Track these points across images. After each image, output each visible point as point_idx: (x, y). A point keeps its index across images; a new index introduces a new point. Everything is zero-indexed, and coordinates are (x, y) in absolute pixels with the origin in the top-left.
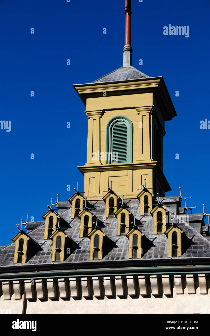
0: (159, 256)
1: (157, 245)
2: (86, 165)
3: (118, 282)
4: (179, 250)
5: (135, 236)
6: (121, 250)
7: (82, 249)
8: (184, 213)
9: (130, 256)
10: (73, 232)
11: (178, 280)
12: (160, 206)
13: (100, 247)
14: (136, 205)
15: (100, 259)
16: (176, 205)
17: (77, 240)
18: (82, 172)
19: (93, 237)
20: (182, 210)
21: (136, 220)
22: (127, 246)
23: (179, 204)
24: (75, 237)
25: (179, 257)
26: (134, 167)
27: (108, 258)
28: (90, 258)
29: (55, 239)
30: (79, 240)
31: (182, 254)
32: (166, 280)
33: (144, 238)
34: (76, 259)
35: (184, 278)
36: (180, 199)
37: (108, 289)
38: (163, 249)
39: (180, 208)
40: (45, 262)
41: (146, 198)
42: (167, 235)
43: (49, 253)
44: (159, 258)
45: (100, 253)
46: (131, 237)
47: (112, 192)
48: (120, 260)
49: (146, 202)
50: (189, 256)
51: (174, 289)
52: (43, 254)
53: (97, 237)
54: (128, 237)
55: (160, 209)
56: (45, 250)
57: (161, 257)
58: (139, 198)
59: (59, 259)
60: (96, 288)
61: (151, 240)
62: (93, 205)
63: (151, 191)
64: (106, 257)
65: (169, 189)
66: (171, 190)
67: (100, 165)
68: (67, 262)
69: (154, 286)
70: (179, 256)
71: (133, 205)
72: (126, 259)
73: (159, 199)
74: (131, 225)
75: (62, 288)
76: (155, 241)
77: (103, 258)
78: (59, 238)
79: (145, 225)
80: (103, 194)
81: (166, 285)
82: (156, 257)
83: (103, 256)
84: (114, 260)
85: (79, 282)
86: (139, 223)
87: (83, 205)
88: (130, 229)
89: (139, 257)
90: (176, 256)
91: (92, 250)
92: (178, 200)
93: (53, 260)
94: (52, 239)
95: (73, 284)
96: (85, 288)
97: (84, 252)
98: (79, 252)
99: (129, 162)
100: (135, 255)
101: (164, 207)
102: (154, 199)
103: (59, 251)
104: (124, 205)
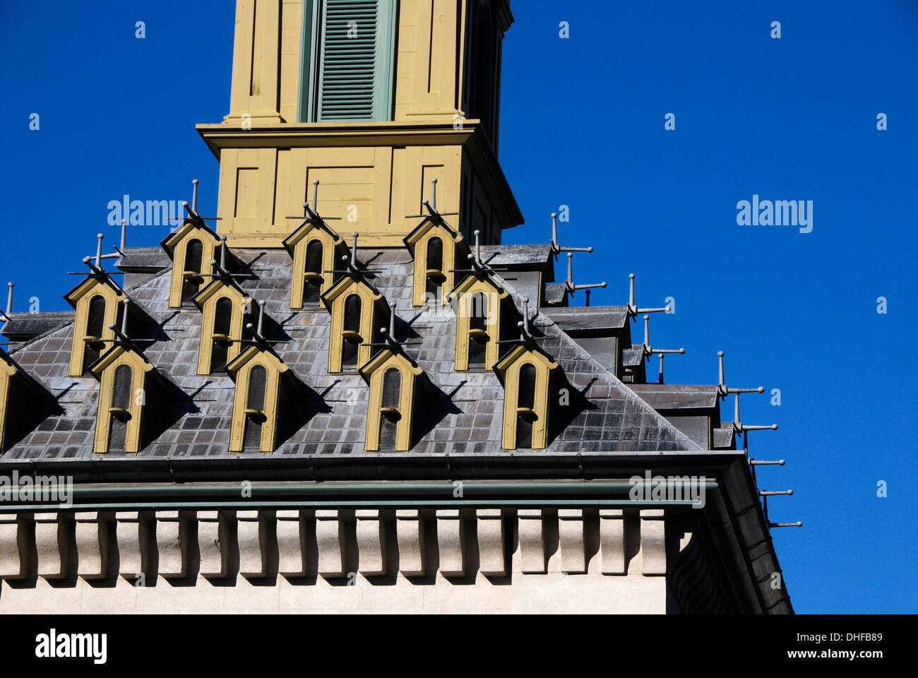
0: (470, 445)
1: (465, 408)
2: (228, 123)
3: (327, 528)
4: (539, 429)
5: (392, 377)
6: (339, 423)
7: (203, 414)
8: (564, 303)
9: (373, 444)
10: (175, 355)
11: (530, 527)
12: (483, 275)
13: (270, 407)
14: (400, 270)
15: (266, 447)
16: (537, 276)
17: (188, 383)
18: (215, 145)
19: (243, 375)
20: (556, 292)
21: (397, 320)
22: (363, 410)
23: (547, 272)
24: (182, 371)
25: (540, 450)
26: (399, 138)
27: (295, 448)
28: (232, 446)
29: (109, 374)
30: (196, 383)
31: (549, 441)
32: (489, 528)
33: (422, 383)
34: (182, 449)
35: (550, 522)
36: (553, 254)
37: (289, 552)
38: (487, 422)
39: (550, 287)
40: (71, 453)
41: (435, 248)
42: (501, 374)
43: (85, 425)
44: (469, 453)
45: (268, 430)
46: (378, 378)
47: (317, 222)
48: (337, 454)
49: (434, 259)
50: (573, 447)
51: (517, 556)
52: (65, 426)
53: (258, 374)
54: (366, 377)
55: (480, 286)
56: (73, 413)
57: (479, 448)
58: (410, 247)
59: (122, 444)
60: (250, 547)
61: (448, 391)
62: (250, 265)
63: (454, 222)
64: (289, 444)
65: (514, 218)
66: (521, 221)
67: (276, 123)
68: (149, 456)
69: (449, 544)
70: (538, 446)
71: (390, 269)
72: (358, 453)
73: (479, 253)
74: (378, 337)
75: (128, 544)
76: (458, 396)
77: (276, 446)
78: (124, 374)
79: (427, 338)
80: (286, 227)
81: (490, 543)
82: (460, 447)
83: (278, 442)
84: (314, 456)
85: (189, 526)
86: (407, 331)
87: (214, 261)
88: (375, 351)
89: (402, 446)
90: (529, 447)
91: (239, 418)
92: (543, 258)
93: (101, 446)
94: (98, 376)
95: (167, 530)
96: (209, 547)
97: (212, 423)
98: (192, 424)
99: (379, 118)
100: (387, 440)
101: (497, 278)
102: (462, 252)
103: (121, 417)
104: (356, 268)
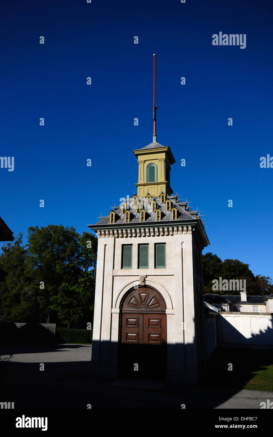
2: (138, 183)
3: (152, 230)
4: (176, 217)
5: (158, 212)
6: (152, 218)
7: (137, 218)
8: (179, 202)
9: (156, 220)
10: (133, 211)
11: (175, 229)
12: (168, 199)
13: (144, 216)
14: (159, 199)
15: (144, 221)
16: (175, 199)
17: (135, 214)
18: (137, 186)
19: (141, 213)
21: (159, 205)
22: (155, 216)
24: (134, 213)
26: (158, 184)
27: (147, 221)
28: (140, 221)
29: (126, 213)
30: (136, 214)
32: (171, 229)
33: (162, 213)
34: (134, 222)
35: (178, 228)
36: (177, 196)
37: (147, 233)
38: (170, 217)
39: (177, 200)
40: (122, 223)
41: (163, 197)
42: (171, 211)
43: (123, 219)
45: (144, 219)
46: (156, 212)
47: (149, 194)
48: (152, 221)
49: (163, 198)
50: (180, 219)
51: (174, 232)
52: (121, 220)
53: (143, 212)
54: (155, 212)
55: (168, 201)
56: (122, 218)
57: (169, 220)
58: (160, 197)
59: (127, 221)
60: (143, 233)
63: (165, 193)
64: (147, 220)
65: (173, 192)
66: (173, 193)
67: (144, 183)
68: (131, 223)
69: (166, 231)
70: (176, 219)
71: (158, 199)
72: (155, 221)
73: (168, 197)
74: (156, 207)
75: (129, 233)
76: (166, 214)
77: (145, 221)
78: (127, 213)
79: (162, 207)
80: (145, 195)
81: (171, 231)
82: (167, 220)
83: (145, 220)
84: (150, 222)
85: (136, 230)
86: (159, 207)
88: (156, 209)
89: (160, 220)
91: (141, 218)
92: (176, 197)
93: (125, 222)
94: (124, 214)
95: (133, 231)
96: (138, 233)
97: (138, 218)
98: (135, 219)
99: (156, 182)
100: (158, 220)
101: (170, 200)
102: (166, 197)
103: (127, 218)
